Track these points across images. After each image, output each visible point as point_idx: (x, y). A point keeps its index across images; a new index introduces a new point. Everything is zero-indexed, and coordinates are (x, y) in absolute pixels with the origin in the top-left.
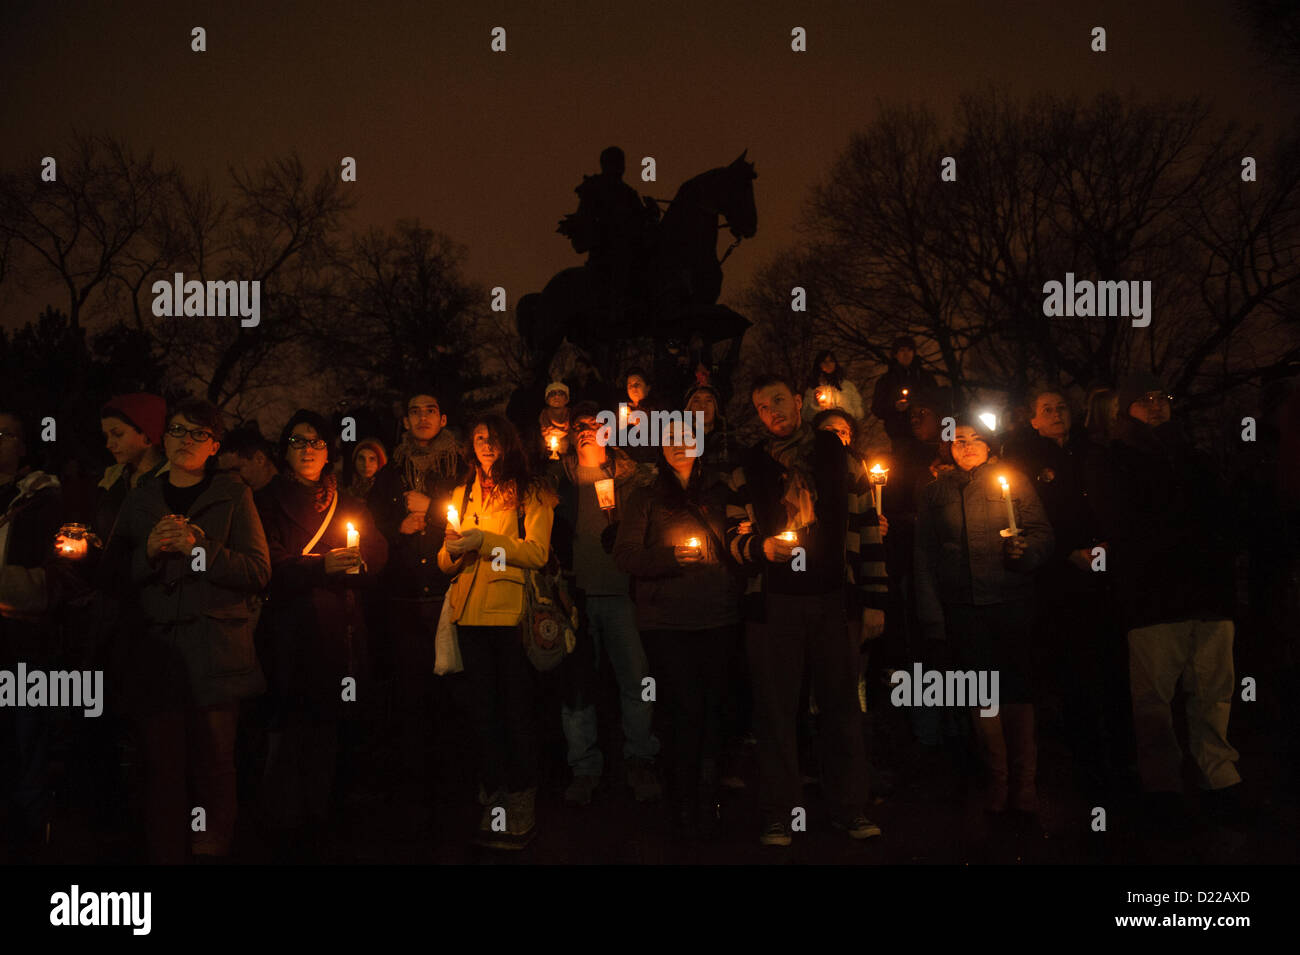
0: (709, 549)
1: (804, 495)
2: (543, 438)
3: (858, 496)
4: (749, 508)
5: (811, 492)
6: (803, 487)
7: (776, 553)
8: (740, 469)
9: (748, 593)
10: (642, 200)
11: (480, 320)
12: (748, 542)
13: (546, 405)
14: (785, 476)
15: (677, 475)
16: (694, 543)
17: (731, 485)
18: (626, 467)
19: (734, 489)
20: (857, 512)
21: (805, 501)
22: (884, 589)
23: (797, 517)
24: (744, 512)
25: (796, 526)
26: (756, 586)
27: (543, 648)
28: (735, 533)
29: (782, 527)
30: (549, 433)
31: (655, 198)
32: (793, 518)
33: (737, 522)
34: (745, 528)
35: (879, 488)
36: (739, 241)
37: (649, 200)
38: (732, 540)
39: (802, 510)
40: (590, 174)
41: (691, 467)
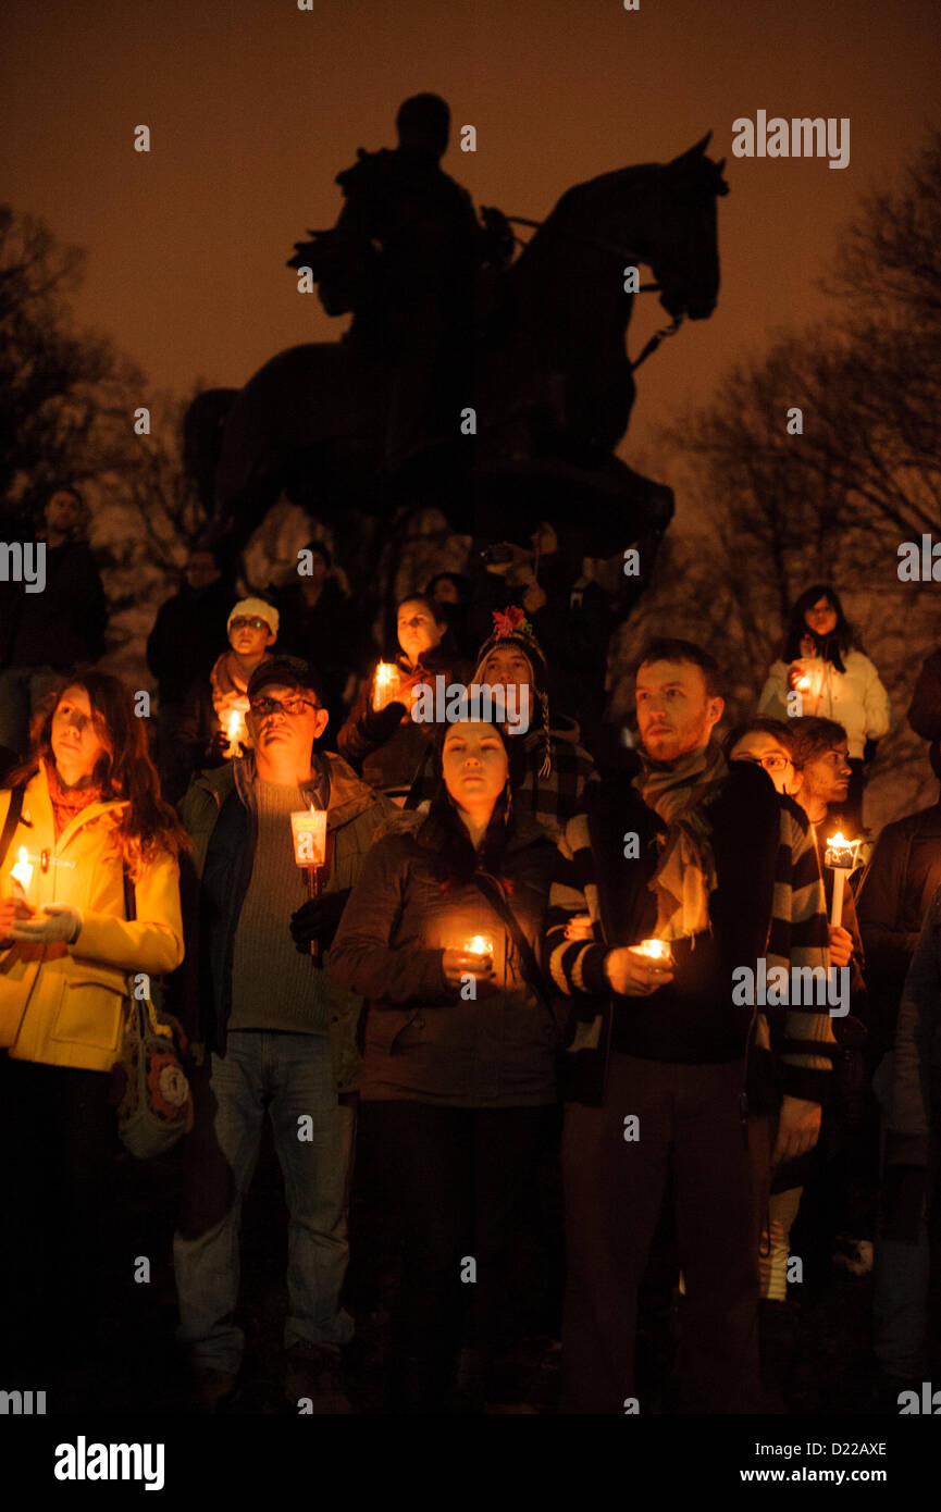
0: (508, 960)
1: (692, 876)
2: (215, 715)
3: (795, 889)
4: (591, 891)
5: (705, 872)
6: (693, 862)
7: (628, 976)
8: (583, 817)
9: (574, 1048)
10: (479, 214)
11: (100, 420)
12: (582, 954)
13: (226, 647)
14: (661, 838)
15: (463, 816)
16: (479, 945)
17: (562, 848)
18: (351, 794)
19: (567, 855)
20: (788, 918)
21: (692, 887)
22: (825, 1064)
23: (675, 918)
24: (582, 900)
25: (673, 933)
26: (589, 1037)
27: (162, 1116)
28: (560, 937)
29: (646, 930)
30: (228, 706)
31: (508, 213)
32: (668, 917)
33: (565, 916)
34: (579, 929)
35: (841, 876)
36: (677, 324)
37: (493, 215)
38: (554, 948)
39: (686, 904)
40: (373, 147)
41: (490, 806)
